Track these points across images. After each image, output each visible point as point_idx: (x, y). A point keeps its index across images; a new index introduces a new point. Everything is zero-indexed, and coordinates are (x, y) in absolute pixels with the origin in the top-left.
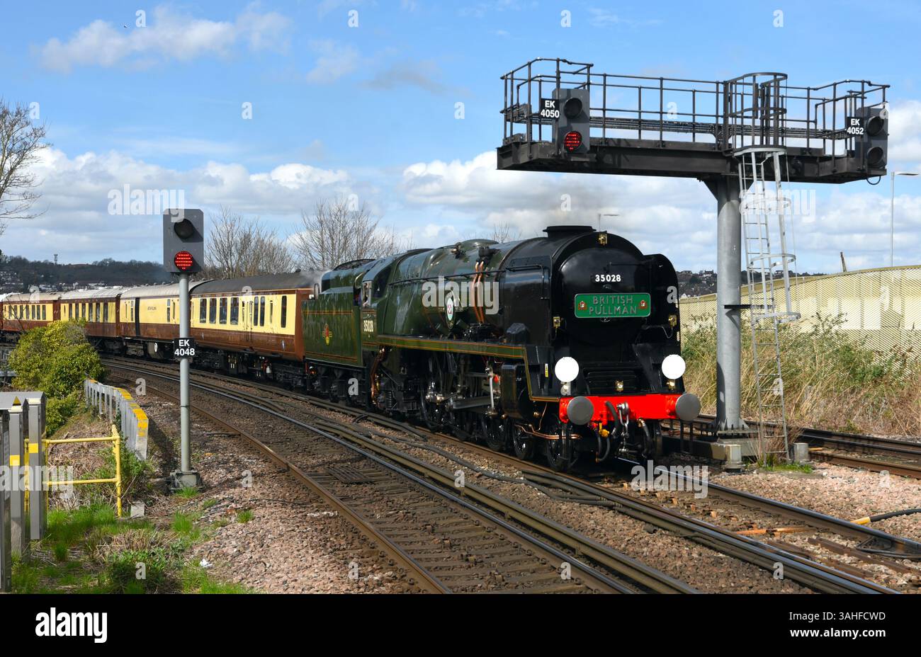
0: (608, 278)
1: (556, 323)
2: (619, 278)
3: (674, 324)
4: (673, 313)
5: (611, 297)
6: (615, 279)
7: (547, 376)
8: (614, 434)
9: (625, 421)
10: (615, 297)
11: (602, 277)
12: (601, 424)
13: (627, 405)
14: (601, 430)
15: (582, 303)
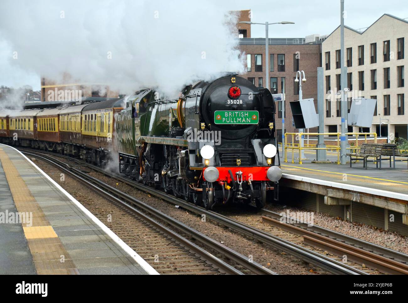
0: (235, 102)
1: (203, 126)
2: (241, 102)
3: (272, 127)
4: (271, 122)
5: (235, 113)
6: (239, 102)
7: (198, 156)
8: (234, 188)
9: (240, 181)
10: (238, 113)
11: (231, 101)
12: (226, 183)
13: (241, 173)
14: (226, 186)
15: (218, 116)
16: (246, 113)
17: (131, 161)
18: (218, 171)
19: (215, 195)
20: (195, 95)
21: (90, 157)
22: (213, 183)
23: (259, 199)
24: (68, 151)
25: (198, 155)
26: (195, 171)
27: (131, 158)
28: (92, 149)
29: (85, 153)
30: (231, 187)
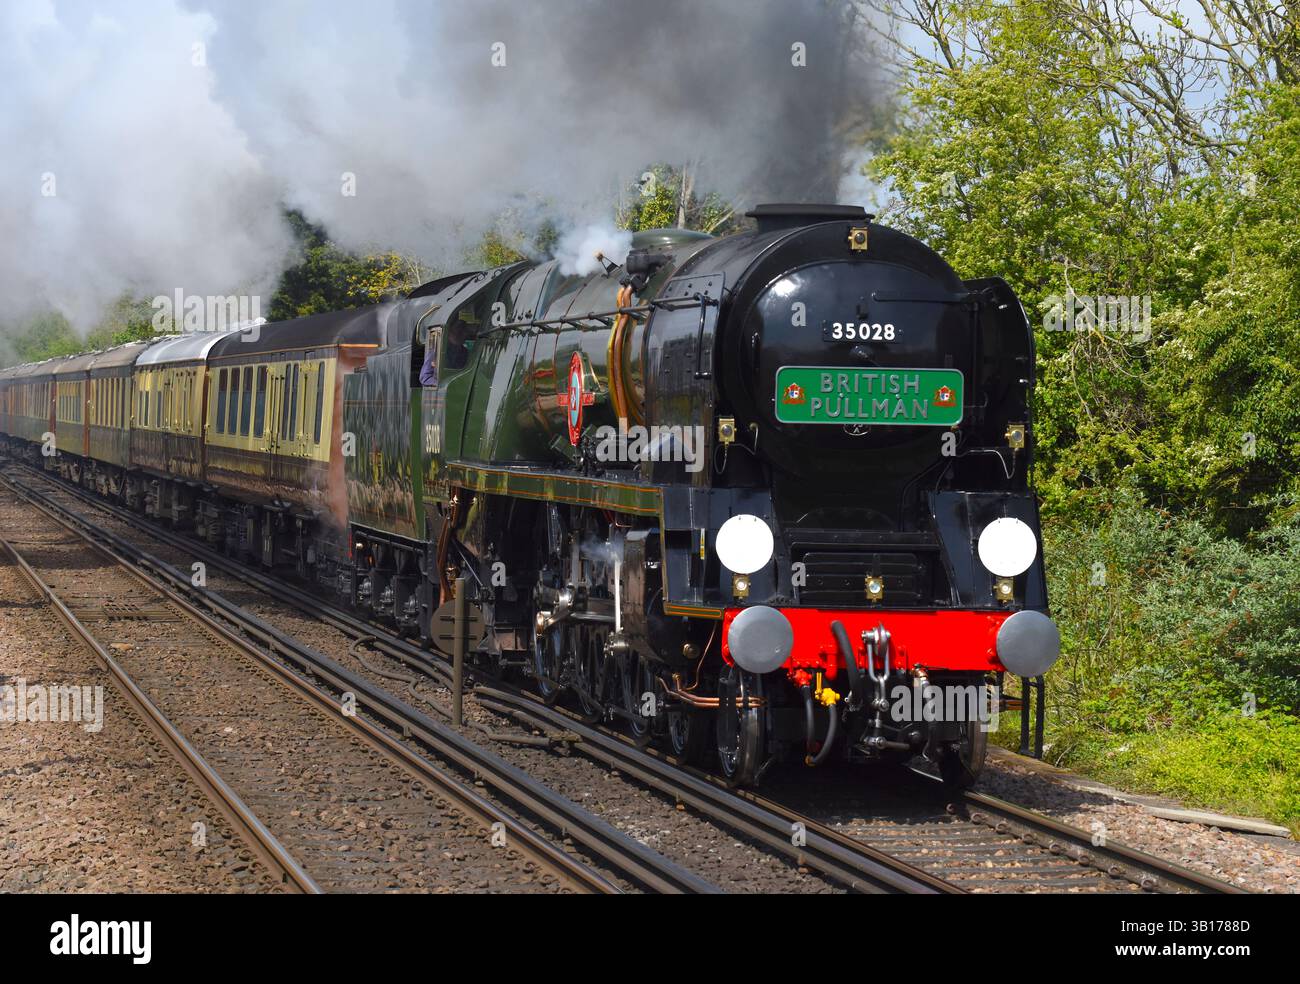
0: (865, 332)
1: (727, 432)
2: (890, 332)
3: (1018, 444)
4: (1016, 421)
5: (865, 375)
6: (882, 334)
7: (703, 558)
8: (854, 700)
9: (879, 671)
10: (876, 376)
11: (848, 329)
12: (819, 676)
13: (885, 634)
14: (818, 690)
15: (793, 388)
16: (913, 378)
17: (400, 560)
18: (789, 625)
19: (769, 727)
20: (697, 298)
21: (233, 535)
22: (762, 675)
23: (955, 746)
24: (157, 506)
25: (703, 553)
26: (686, 618)
27: (402, 550)
28: (241, 503)
29: (216, 515)
30: (842, 697)
